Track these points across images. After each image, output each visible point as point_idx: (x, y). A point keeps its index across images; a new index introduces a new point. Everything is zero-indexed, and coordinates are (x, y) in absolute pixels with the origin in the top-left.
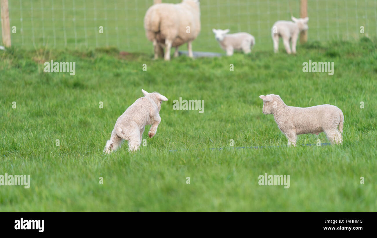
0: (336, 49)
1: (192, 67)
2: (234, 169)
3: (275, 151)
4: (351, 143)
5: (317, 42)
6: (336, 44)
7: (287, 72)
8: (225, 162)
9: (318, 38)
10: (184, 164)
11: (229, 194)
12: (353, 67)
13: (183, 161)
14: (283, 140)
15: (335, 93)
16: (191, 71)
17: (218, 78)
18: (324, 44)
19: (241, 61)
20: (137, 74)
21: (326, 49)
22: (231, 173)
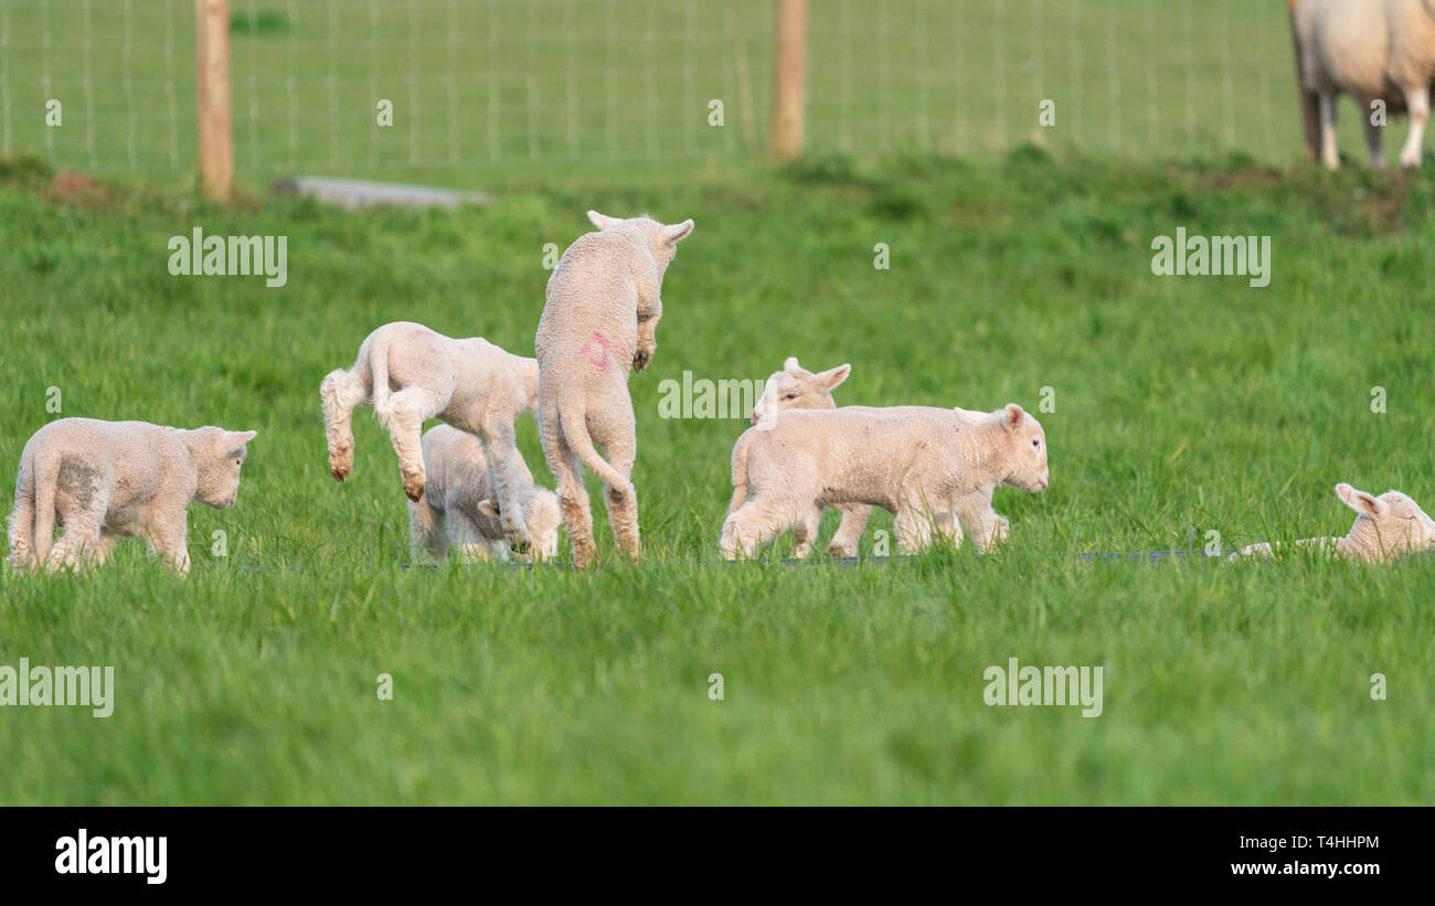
0: (916, 189)
1: (339, 239)
2: (484, 647)
3: (652, 579)
4: (955, 560)
5: (841, 160)
6: (914, 169)
7: (715, 270)
8: (451, 618)
9: (845, 144)
10: (288, 622)
11: (459, 746)
12: (979, 263)
13: (284, 611)
14: (686, 540)
15: (902, 360)
16: (338, 258)
17: (442, 289)
18: (866, 166)
19: (535, 224)
20: (121, 262)
21: (872, 186)
22: (472, 663)
